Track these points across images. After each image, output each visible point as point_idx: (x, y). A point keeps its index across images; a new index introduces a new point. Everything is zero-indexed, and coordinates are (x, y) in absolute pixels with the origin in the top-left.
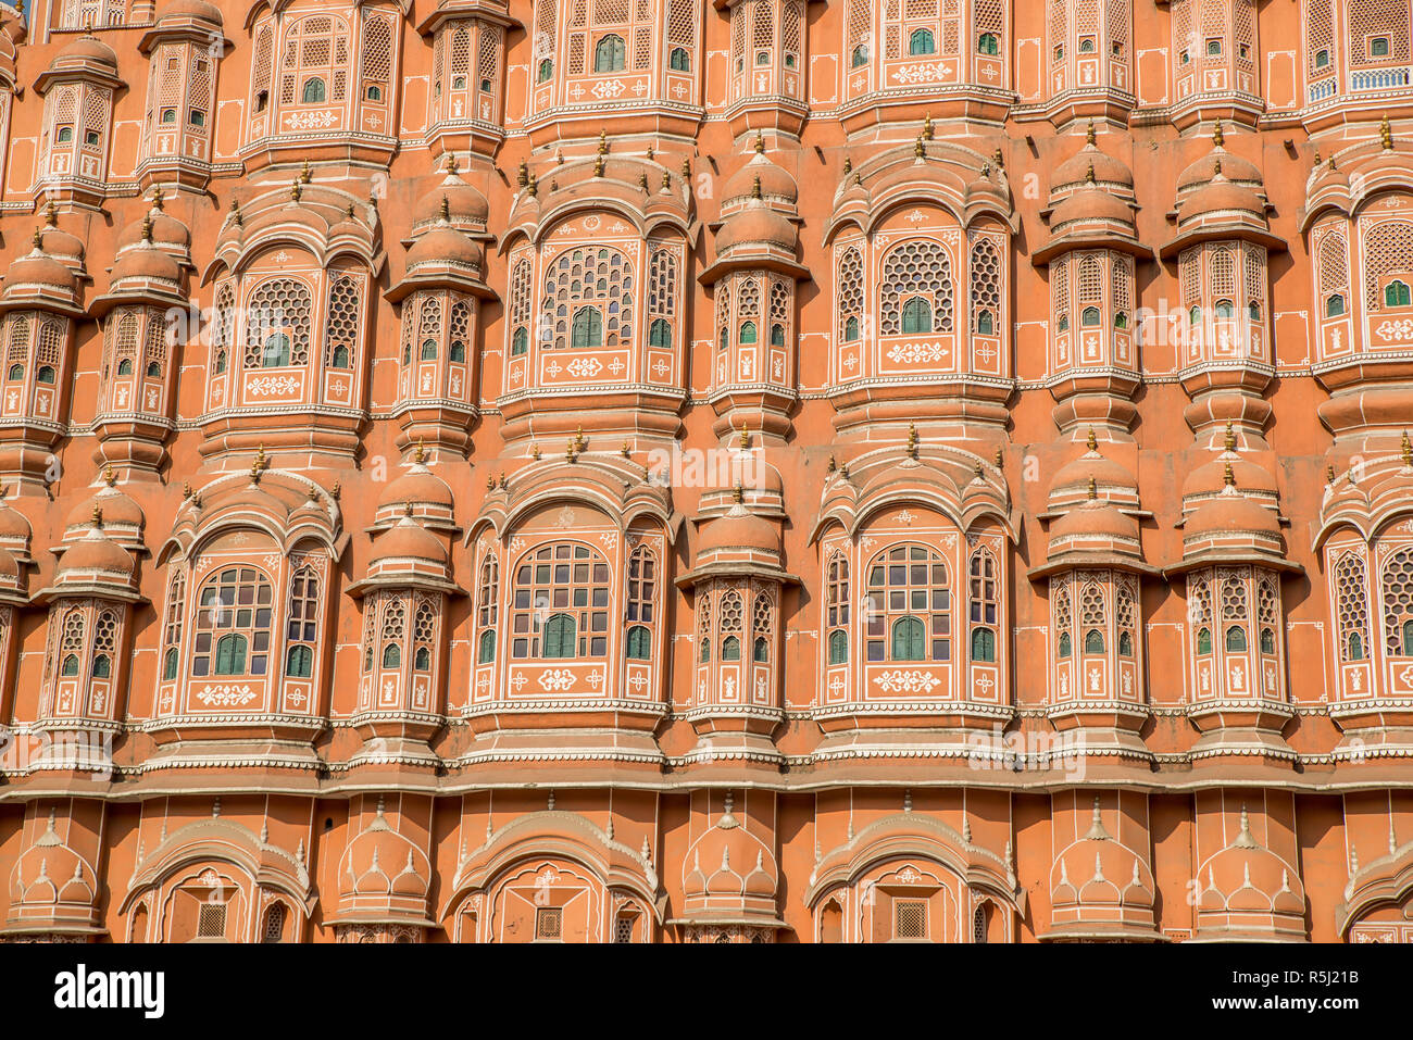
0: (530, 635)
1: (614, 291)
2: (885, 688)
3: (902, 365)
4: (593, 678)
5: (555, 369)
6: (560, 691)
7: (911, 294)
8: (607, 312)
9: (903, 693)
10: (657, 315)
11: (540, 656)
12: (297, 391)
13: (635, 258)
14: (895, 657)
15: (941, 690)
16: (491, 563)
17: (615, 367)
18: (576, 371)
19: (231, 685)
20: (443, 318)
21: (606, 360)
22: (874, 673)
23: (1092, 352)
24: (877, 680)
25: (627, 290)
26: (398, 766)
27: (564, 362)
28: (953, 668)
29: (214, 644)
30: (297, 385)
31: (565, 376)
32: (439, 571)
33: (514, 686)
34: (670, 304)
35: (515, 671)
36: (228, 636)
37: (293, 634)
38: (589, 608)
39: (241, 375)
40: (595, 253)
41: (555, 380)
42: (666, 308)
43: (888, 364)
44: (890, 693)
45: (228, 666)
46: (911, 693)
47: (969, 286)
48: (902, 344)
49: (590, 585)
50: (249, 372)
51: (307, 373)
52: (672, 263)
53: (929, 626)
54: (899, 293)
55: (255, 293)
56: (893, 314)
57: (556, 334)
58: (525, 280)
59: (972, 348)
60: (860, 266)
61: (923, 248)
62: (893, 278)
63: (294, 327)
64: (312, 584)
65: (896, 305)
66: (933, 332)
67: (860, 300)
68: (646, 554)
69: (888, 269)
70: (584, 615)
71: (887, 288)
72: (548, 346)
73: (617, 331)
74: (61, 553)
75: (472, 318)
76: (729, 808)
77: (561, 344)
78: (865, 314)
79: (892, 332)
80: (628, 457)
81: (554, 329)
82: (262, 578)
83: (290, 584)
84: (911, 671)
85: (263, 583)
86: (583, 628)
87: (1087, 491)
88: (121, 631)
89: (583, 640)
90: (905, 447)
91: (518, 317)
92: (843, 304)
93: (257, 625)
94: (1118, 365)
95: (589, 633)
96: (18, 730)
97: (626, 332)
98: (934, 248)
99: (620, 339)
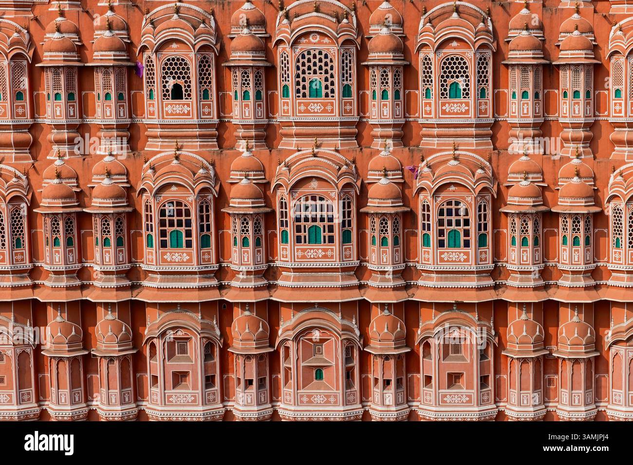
0: (302, 234)
1: (326, 72)
2: (446, 259)
3: (449, 113)
4: (330, 253)
5: (303, 108)
7: (453, 80)
8: (324, 81)
9: (452, 261)
10: (345, 83)
11: (307, 243)
12: (189, 112)
13: (334, 56)
14: (449, 246)
15: (467, 260)
16: (283, 201)
17: (329, 108)
18: (312, 109)
19: (178, 253)
20: (251, 80)
21: (325, 105)
22: (442, 253)
23: (525, 111)
24: (442, 256)
25: (332, 71)
26: (253, 289)
27: (306, 105)
28: (471, 250)
29: (168, 234)
30: (189, 109)
31: (307, 111)
32: (261, 203)
33: (298, 256)
34: (350, 77)
35: (298, 249)
36: (174, 231)
37: (202, 230)
38: (326, 223)
39: (162, 102)
40: (317, 53)
41: (304, 113)
42: (349, 79)
43: (444, 112)
44: (448, 261)
45: (176, 244)
46: (455, 261)
47: (477, 77)
48: (449, 103)
49: (326, 213)
50: (166, 102)
51: (192, 103)
52: (350, 56)
53: (462, 234)
54: (448, 80)
55: (163, 63)
56: (445, 90)
57: (302, 91)
58: (286, 62)
59: (478, 105)
60: (431, 64)
61: (457, 59)
62: (445, 72)
63: (183, 81)
64: (207, 207)
65: (447, 85)
66: (462, 98)
67: (431, 81)
68: (348, 199)
69: (443, 68)
70: (324, 226)
71: (443, 77)
72: (299, 97)
73: (329, 91)
74: (93, 188)
75: (263, 77)
76: (386, 307)
77: (304, 95)
78: (433, 88)
79: (445, 98)
80: (337, 151)
81: (301, 89)
82: (185, 206)
83: (198, 208)
84: (455, 252)
85: (186, 208)
86: (324, 232)
87: (523, 176)
88: (126, 225)
89: (324, 237)
90: (452, 152)
91: (284, 79)
92: (424, 81)
93: (186, 226)
94: (535, 117)
95: (327, 234)
96: (86, 265)
97: (333, 91)
98: (462, 59)
99: (330, 95)
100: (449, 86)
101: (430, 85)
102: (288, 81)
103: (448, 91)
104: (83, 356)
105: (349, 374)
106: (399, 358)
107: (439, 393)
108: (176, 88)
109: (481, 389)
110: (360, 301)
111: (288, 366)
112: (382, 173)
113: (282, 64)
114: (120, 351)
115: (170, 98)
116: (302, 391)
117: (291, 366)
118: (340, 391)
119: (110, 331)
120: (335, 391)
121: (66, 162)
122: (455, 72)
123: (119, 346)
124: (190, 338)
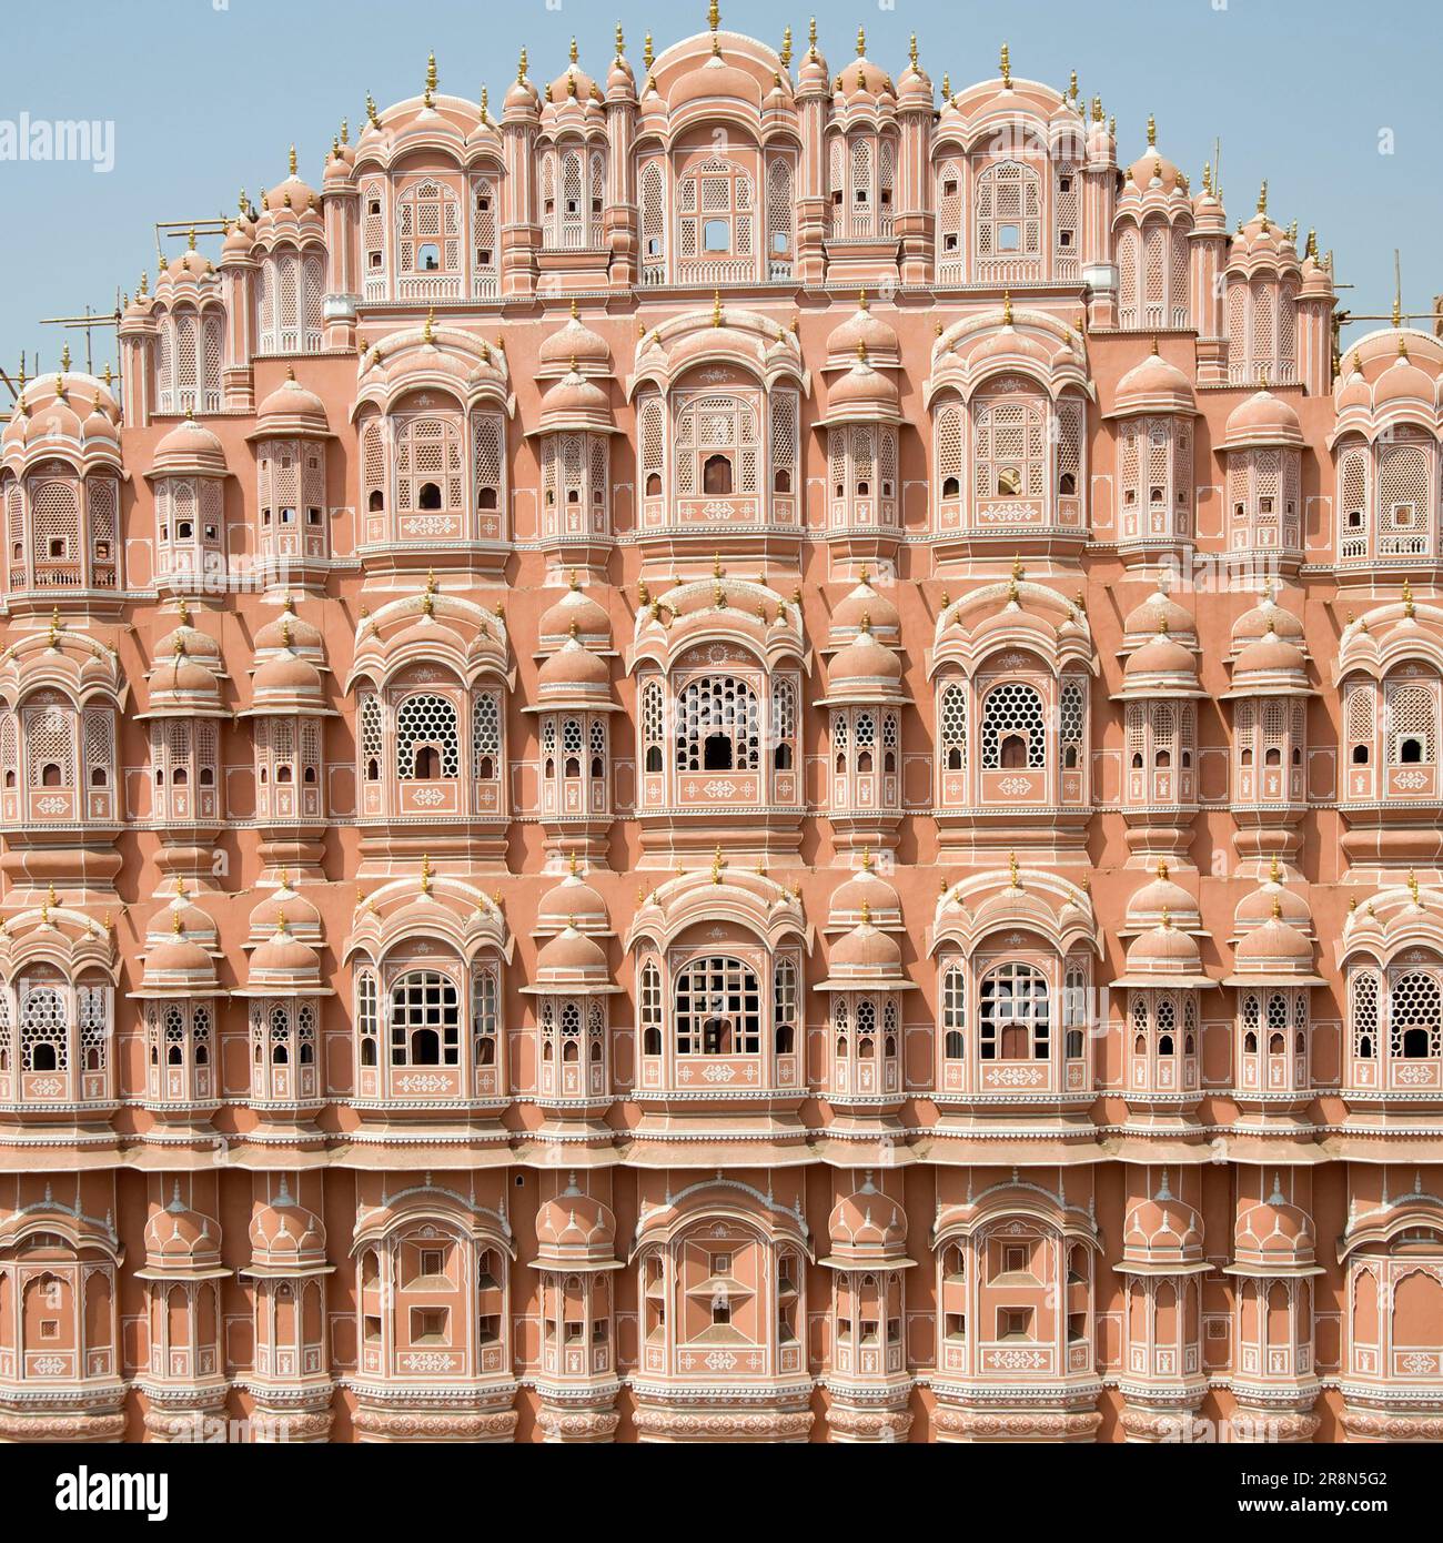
0: (691, 1035)
1: (741, 720)
2: (996, 1082)
4: (750, 1073)
5: (692, 789)
6: (722, 1082)
7: (1009, 731)
8: (736, 738)
9: (1012, 1086)
10: (780, 740)
11: (702, 1052)
13: (759, 688)
15: (1043, 1083)
16: (651, 970)
17: (747, 789)
18: (712, 792)
19: (428, 1075)
20: (583, 739)
21: (738, 783)
22: (988, 1071)
23: (1164, 791)
24: (990, 1077)
25: (753, 719)
26: (585, 1144)
27: (700, 784)
28: (1052, 1064)
29: (409, 1038)
31: (701, 796)
33: (681, 1078)
34: (790, 729)
35: (682, 1064)
36: (421, 1031)
37: (478, 1029)
38: (743, 1013)
39: (397, 785)
40: (722, 682)
41: (694, 800)
42: (787, 732)
44: (1002, 1086)
46: (1018, 1086)
47: (1059, 726)
48: (1002, 778)
49: (742, 993)
50: (404, 783)
51: (459, 787)
52: (789, 689)
53: (1031, 1032)
54: (998, 731)
55: (402, 708)
56: (993, 751)
57: (689, 758)
58: (656, 703)
59: (1060, 783)
60: (962, 702)
61: (1019, 691)
62: (993, 717)
63: (442, 741)
64: (490, 984)
65: (996, 743)
66: (1029, 767)
67: (963, 735)
68: (788, 965)
69: (988, 709)
70: (738, 1019)
71: (987, 725)
72: (683, 768)
73: (747, 757)
74: (252, 950)
75: (606, 733)
76: (869, 1178)
77: (694, 765)
78: (968, 748)
79: (993, 766)
80: (764, 873)
81: (688, 753)
82: (446, 982)
83: (473, 987)
84: (1018, 1068)
85: (447, 986)
86: (738, 1029)
87: (1159, 916)
88: (318, 1021)
89: (738, 1040)
90: (1007, 873)
91: (650, 735)
92: (946, 735)
93: (446, 1022)
94: (1183, 802)
95: (744, 1034)
96: (231, 1101)
97: (754, 756)
98: (1029, 691)
99: (749, 763)
100: (1000, 743)
101: (959, 742)
102: (660, 738)
103: (998, 753)
104: (224, 1280)
105: (785, 1313)
106: (893, 1280)
107: (980, 1348)
108: (427, 755)
109: (1070, 1340)
110: (809, 1167)
111: (658, 1296)
112: (862, 914)
113: (648, 706)
114: (303, 1268)
115: (413, 775)
116: (686, 1345)
117: (664, 1296)
118: (768, 1346)
119: (283, 1227)
120: (756, 1346)
121: (197, 902)
122: (1013, 716)
123: (301, 1259)
124: (448, 1242)
